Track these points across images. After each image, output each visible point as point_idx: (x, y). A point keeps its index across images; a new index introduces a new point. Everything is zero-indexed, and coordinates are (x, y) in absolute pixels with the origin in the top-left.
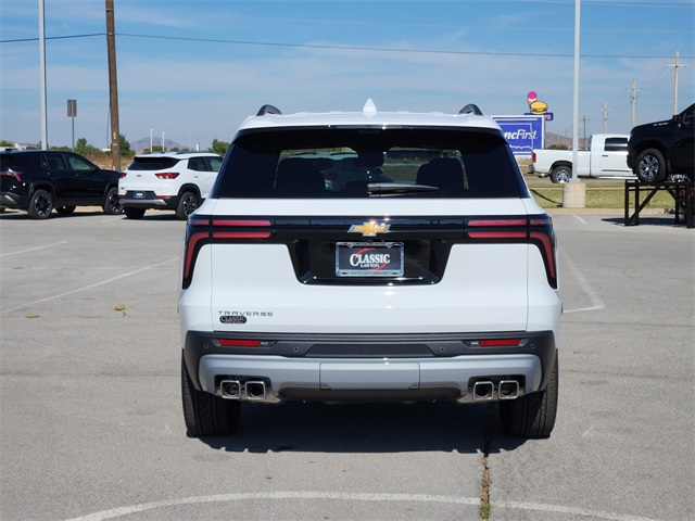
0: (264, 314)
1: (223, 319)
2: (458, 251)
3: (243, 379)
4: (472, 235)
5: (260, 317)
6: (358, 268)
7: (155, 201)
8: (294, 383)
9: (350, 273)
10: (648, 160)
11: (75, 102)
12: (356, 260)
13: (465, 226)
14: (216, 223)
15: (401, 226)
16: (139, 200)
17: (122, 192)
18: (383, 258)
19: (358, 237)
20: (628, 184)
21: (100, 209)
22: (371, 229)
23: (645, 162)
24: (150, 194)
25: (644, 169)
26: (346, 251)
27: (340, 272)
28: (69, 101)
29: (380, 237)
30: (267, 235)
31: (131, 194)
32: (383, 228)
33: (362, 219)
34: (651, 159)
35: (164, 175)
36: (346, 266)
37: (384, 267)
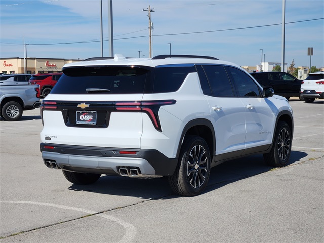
0: (55, 137)
1: (46, 138)
6: (83, 121)
7: (315, 94)
9: (80, 123)
11: (312, 48)
12: (82, 118)
13: (115, 105)
15: (93, 105)
16: (309, 94)
17: (302, 91)
18: (90, 117)
19: (80, 109)
21: (297, 98)
22: (83, 106)
24: (313, 91)
26: (80, 114)
27: (77, 123)
28: (309, 48)
29: (86, 109)
30: (56, 108)
31: (305, 91)
32: (87, 106)
33: (80, 102)
35: (320, 83)
36: (79, 120)
37: (91, 121)
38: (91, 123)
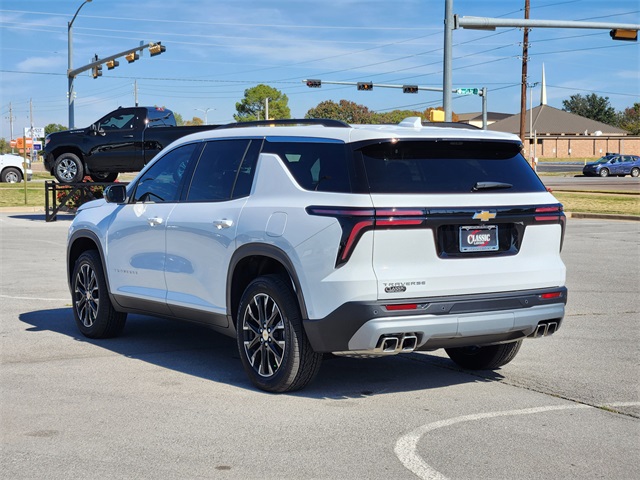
0: (419, 283)
1: (387, 290)
2: (530, 230)
3: (400, 336)
4: (537, 219)
5: (416, 286)
6: (472, 245)
8: (441, 335)
9: (469, 249)
10: (66, 163)
12: (471, 240)
14: (379, 213)
18: (485, 238)
19: (478, 222)
20: (47, 185)
23: (63, 165)
25: (62, 171)
26: (466, 233)
27: (462, 249)
30: (420, 222)
32: (493, 215)
34: (69, 163)
36: (466, 244)
37: (486, 244)
38: (490, 248)
